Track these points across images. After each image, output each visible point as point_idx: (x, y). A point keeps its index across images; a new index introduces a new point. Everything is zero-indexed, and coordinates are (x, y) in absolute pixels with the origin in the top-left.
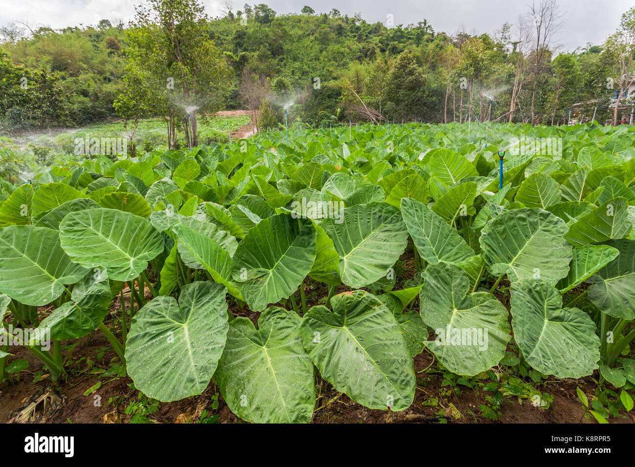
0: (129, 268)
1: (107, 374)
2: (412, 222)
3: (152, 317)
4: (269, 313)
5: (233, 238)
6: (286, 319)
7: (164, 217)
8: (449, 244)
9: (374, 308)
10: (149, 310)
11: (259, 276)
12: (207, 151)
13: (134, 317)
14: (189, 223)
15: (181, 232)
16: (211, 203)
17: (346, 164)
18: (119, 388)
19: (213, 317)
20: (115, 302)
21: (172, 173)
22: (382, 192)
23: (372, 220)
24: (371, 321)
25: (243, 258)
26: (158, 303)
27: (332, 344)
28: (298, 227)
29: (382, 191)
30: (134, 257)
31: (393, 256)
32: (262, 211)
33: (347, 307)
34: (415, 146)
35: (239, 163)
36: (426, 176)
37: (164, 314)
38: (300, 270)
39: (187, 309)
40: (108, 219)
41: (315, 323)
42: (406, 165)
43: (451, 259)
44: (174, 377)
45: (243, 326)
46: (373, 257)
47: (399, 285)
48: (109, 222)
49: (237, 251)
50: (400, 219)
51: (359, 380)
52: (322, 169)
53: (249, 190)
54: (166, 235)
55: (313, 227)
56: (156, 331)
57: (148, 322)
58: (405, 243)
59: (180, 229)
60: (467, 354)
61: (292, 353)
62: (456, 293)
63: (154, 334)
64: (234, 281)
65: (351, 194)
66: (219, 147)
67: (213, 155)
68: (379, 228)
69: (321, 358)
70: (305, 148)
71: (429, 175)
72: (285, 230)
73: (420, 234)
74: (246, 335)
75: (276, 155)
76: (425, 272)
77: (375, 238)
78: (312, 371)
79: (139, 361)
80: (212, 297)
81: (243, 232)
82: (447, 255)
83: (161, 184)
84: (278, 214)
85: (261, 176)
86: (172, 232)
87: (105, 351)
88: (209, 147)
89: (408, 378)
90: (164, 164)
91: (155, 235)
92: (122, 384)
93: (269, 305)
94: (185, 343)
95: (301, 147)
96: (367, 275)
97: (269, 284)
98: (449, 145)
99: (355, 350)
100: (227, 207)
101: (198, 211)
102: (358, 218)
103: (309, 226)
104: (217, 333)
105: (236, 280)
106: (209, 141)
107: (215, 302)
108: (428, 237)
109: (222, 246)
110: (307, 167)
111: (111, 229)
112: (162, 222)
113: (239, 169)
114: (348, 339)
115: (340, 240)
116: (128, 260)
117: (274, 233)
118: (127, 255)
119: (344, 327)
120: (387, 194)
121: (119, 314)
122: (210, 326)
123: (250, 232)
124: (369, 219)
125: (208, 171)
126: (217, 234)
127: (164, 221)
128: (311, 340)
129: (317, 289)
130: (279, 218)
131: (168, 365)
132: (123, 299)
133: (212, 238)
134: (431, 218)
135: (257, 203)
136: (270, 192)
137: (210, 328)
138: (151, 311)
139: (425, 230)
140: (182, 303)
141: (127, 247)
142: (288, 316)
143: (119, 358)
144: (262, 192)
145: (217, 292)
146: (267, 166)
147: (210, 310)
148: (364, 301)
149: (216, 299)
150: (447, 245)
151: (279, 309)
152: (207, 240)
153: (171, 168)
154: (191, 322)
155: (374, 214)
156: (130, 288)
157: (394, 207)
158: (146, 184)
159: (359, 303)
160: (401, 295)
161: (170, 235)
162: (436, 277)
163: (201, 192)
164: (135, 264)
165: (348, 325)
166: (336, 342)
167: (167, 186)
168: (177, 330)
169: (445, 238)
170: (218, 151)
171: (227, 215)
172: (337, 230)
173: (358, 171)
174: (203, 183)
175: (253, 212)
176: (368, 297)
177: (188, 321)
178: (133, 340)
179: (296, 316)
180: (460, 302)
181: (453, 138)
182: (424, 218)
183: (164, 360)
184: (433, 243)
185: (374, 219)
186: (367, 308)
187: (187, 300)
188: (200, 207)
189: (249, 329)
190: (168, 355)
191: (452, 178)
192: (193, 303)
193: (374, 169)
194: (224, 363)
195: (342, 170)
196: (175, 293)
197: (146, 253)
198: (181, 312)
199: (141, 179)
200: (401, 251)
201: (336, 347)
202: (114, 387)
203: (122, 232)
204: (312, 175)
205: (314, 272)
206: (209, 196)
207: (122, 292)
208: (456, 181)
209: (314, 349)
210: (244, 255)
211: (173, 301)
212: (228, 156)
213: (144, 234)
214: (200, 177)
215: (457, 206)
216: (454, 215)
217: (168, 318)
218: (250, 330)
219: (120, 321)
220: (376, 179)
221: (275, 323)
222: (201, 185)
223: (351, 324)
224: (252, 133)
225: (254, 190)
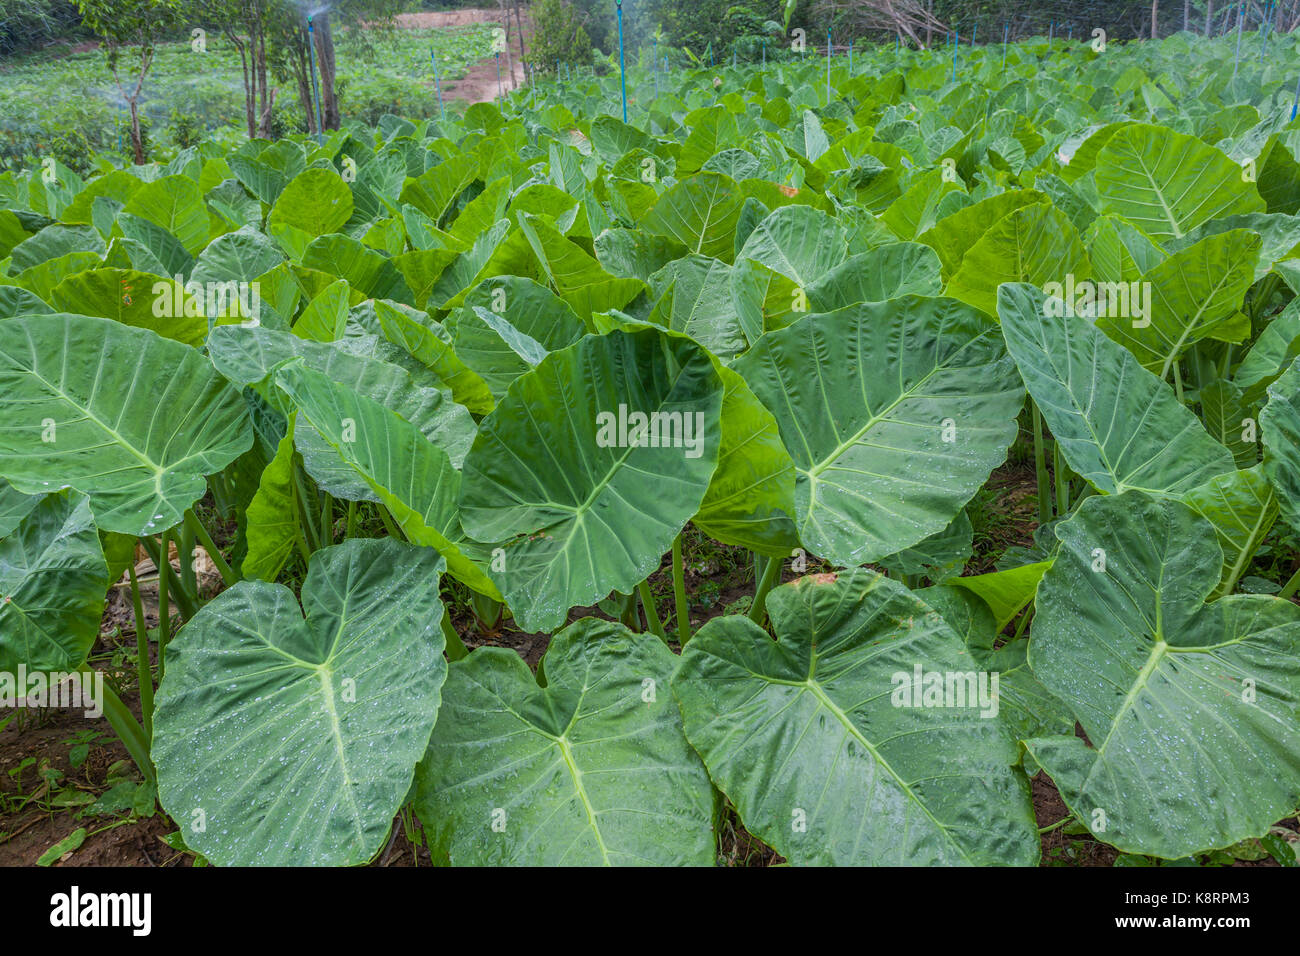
0: (153, 497)
1: (99, 807)
2: (1035, 361)
3: (223, 643)
4: (577, 637)
5: (460, 410)
6: (631, 658)
7: (247, 343)
8: (1149, 432)
9: (903, 623)
10: (214, 623)
11: (543, 524)
12: (369, 142)
13: (173, 644)
14: (323, 364)
15: (301, 389)
16: (389, 302)
17: (814, 180)
18: (137, 849)
19: (403, 644)
20: (112, 603)
21: (265, 214)
22: (935, 265)
23: (902, 352)
24: (894, 663)
25: (493, 472)
26: (242, 602)
27: (773, 731)
28: (664, 374)
29: (934, 261)
30: (166, 464)
31: (968, 473)
32: (549, 327)
33: (820, 620)
34: (1045, 116)
35: (471, 180)
36: (1081, 213)
37: (259, 634)
38: (667, 509)
39: (326, 622)
40: (85, 346)
41: (720, 668)
42: (1012, 182)
43: (1157, 478)
44: (295, 819)
45: (501, 675)
46: (902, 473)
47: (983, 563)
48: (85, 358)
49: (475, 449)
50: (996, 351)
51: (858, 839)
52: (738, 194)
53: (505, 262)
54: (257, 397)
55: (713, 372)
56: (238, 683)
57: (213, 659)
58: (1010, 430)
59: (297, 379)
60: (1172, 792)
61: (648, 760)
62: (1170, 593)
63: (232, 693)
64: (466, 540)
65: (830, 273)
66: (409, 130)
67: (391, 154)
68: (925, 380)
69: (740, 773)
70: (681, 132)
71: (1090, 210)
72: (623, 381)
73: (1061, 398)
74: (507, 700)
75: (588, 153)
76: (1072, 519)
77: (910, 411)
78: (708, 812)
79: (192, 771)
80: (401, 587)
81: (490, 394)
82: (1144, 467)
83: (232, 246)
84: (603, 332)
85: (546, 218)
86: (274, 390)
87: (91, 743)
88: (375, 132)
89: (1016, 835)
90: (240, 183)
91: (226, 399)
92: (144, 838)
93: (573, 614)
94: (325, 719)
95: (668, 127)
96: (885, 528)
97: (573, 550)
98: (1162, 112)
99: (845, 753)
100: (440, 316)
101: (349, 330)
102: (859, 347)
103: (700, 370)
104: (416, 690)
105: (473, 537)
106: (375, 114)
107: (410, 601)
108: (1084, 409)
109: (427, 433)
110: (690, 188)
111: (92, 378)
112: (242, 360)
113: (473, 197)
114: (822, 719)
115: (799, 417)
116: (148, 473)
117: (591, 392)
118: (145, 460)
119: (810, 682)
120: (949, 272)
121: (126, 638)
122: (395, 671)
123: (514, 390)
124: (892, 349)
125: (376, 207)
126: (412, 397)
127: (250, 357)
128: (708, 721)
129: (720, 573)
130: (606, 346)
131: (276, 783)
132: (134, 596)
133: (396, 407)
134: (1090, 348)
135: (533, 304)
136: (574, 269)
137: (397, 675)
138: (221, 625)
139: (1073, 387)
140: (311, 603)
141: (142, 434)
142: (635, 650)
143: (134, 765)
144: (548, 270)
145: (418, 573)
146: (561, 186)
147: (395, 623)
148: (872, 602)
149: (413, 591)
150: (1143, 435)
151: (608, 626)
152: (379, 413)
153: (259, 195)
154: (340, 660)
155: (912, 334)
156: (157, 564)
157: (977, 313)
158: (188, 248)
159: (856, 607)
160: (993, 591)
161: (269, 400)
162: (1108, 537)
163: (356, 270)
164: (170, 484)
165: (821, 676)
166: (784, 726)
167: (253, 253)
168: (302, 681)
169: (1138, 413)
170: (405, 144)
171: (441, 340)
172: (789, 385)
173: (852, 202)
174: (362, 240)
175: (522, 329)
176: (885, 589)
177: (331, 658)
178: (174, 709)
179: (660, 647)
180: (1182, 621)
181: (1177, 90)
182: (1069, 349)
183: (264, 770)
184: (1100, 428)
185: (911, 350)
186: (883, 624)
187: (326, 595)
188: (356, 317)
189: (516, 682)
190: (276, 753)
191: (1171, 219)
192: (345, 603)
193: (908, 193)
194: (445, 781)
195: (802, 198)
196: (292, 573)
197: (200, 453)
198: (309, 630)
199: (171, 231)
200: (998, 455)
201: (785, 742)
202: (122, 845)
203: (128, 388)
204: (704, 213)
205: (714, 516)
206: (383, 283)
207: (132, 572)
208: (1185, 228)
209: (719, 747)
210: (496, 462)
211: (285, 598)
212: (435, 158)
213: (193, 395)
214: (351, 224)
215: (1186, 312)
216: (1175, 339)
217: (271, 646)
218: (520, 686)
219: (130, 658)
220: (913, 226)
221: (597, 668)
222: (356, 248)
223: (833, 673)
224: (508, 84)
225: (521, 264)
